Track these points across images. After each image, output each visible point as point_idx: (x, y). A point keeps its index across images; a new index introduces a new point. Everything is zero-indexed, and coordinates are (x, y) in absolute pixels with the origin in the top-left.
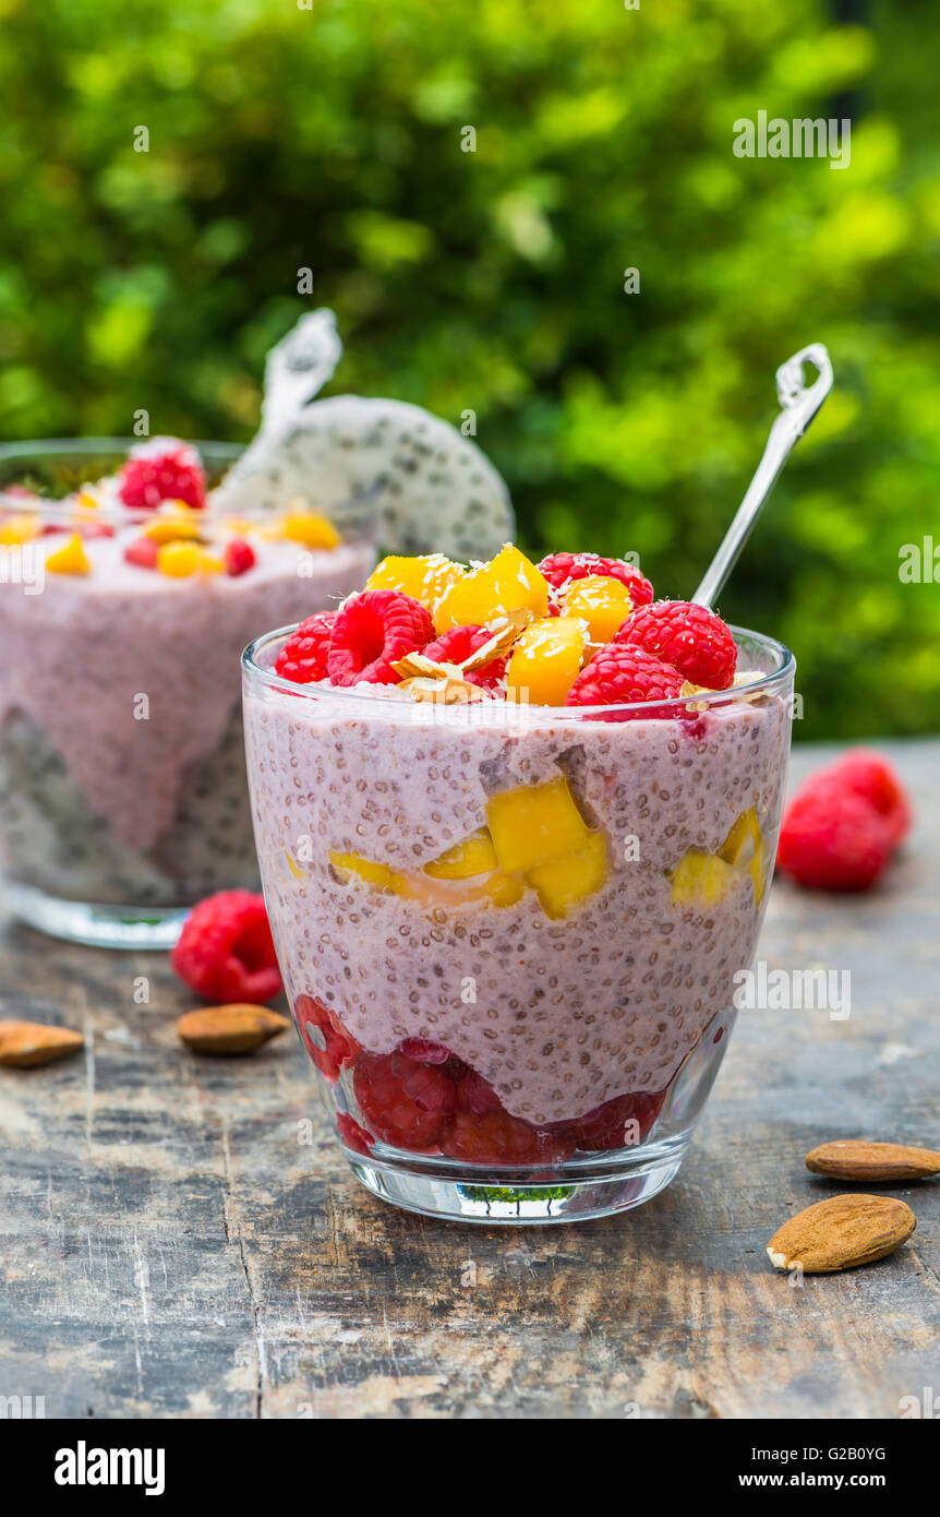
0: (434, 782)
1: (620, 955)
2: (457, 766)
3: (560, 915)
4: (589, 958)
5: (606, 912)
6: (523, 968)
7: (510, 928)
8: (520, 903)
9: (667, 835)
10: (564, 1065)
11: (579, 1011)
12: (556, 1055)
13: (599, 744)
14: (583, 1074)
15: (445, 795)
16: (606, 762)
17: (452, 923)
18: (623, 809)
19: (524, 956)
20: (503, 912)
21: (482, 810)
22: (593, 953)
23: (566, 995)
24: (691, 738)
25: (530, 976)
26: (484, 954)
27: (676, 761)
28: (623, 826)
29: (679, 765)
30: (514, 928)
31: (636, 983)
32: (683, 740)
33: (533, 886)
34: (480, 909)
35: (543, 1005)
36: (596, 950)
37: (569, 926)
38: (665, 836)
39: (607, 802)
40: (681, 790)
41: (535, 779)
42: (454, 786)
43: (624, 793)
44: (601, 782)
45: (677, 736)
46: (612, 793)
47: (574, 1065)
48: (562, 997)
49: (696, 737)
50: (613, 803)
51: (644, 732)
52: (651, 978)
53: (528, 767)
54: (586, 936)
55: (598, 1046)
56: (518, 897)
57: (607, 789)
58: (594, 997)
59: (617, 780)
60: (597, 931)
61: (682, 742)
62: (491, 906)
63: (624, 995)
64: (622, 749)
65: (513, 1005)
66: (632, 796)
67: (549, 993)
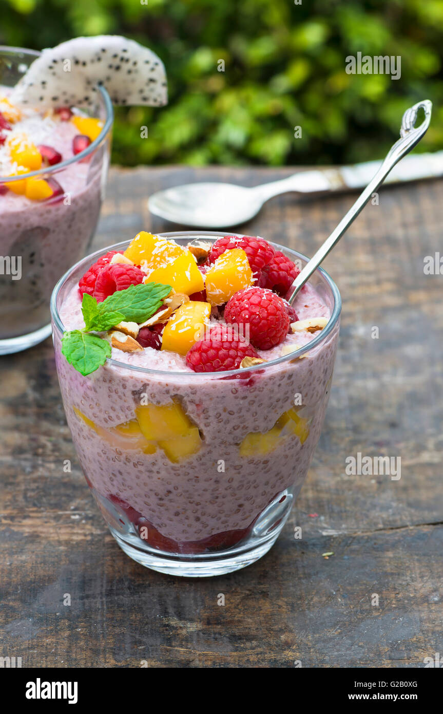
0: (111, 394)
1: (211, 479)
2: (120, 389)
3: (177, 462)
4: (194, 480)
5: (201, 462)
6: (159, 480)
7: (152, 464)
8: (155, 453)
9: (234, 429)
10: (186, 521)
11: (192, 500)
12: (182, 517)
13: (190, 390)
14: (198, 525)
15: (116, 401)
16: (196, 398)
17: (124, 455)
18: (207, 419)
19: (159, 476)
20: (148, 456)
21: (133, 411)
22: (196, 478)
23: (183, 494)
24: (245, 387)
25: (163, 485)
26: (140, 472)
27: (236, 398)
28: (208, 426)
29: (238, 399)
30: (154, 464)
31: (221, 490)
32: (240, 388)
33: (161, 448)
34: (137, 453)
35: (171, 496)
36: (197, 477)
37: (181, 466)
38: (232, 430)
39: (198, 415)
40: (241, 410)
41: (158, 402)
42: (120, 397)
43: (208, 412)
44: (194, 407)
45: (236, 387)
46: (201, 411)
47: (192, 521)
48: (181, 495)
49: (249, 386)
50: (202, 416)
51: (216, 385)
52: (230, 488)
53: (155, 397)
54: (191, 471)
55: (204, 514)
56: (154, 451)
57: (198, 410)
58: (199, 495)
59: (203, 406)
60: (196, 470)
61: (240, 389)
62: (142, 453)
63: (216, 495)
64: (204, 393)
65: (156, 494)
66: (212, 413)
67: (174, 492)
